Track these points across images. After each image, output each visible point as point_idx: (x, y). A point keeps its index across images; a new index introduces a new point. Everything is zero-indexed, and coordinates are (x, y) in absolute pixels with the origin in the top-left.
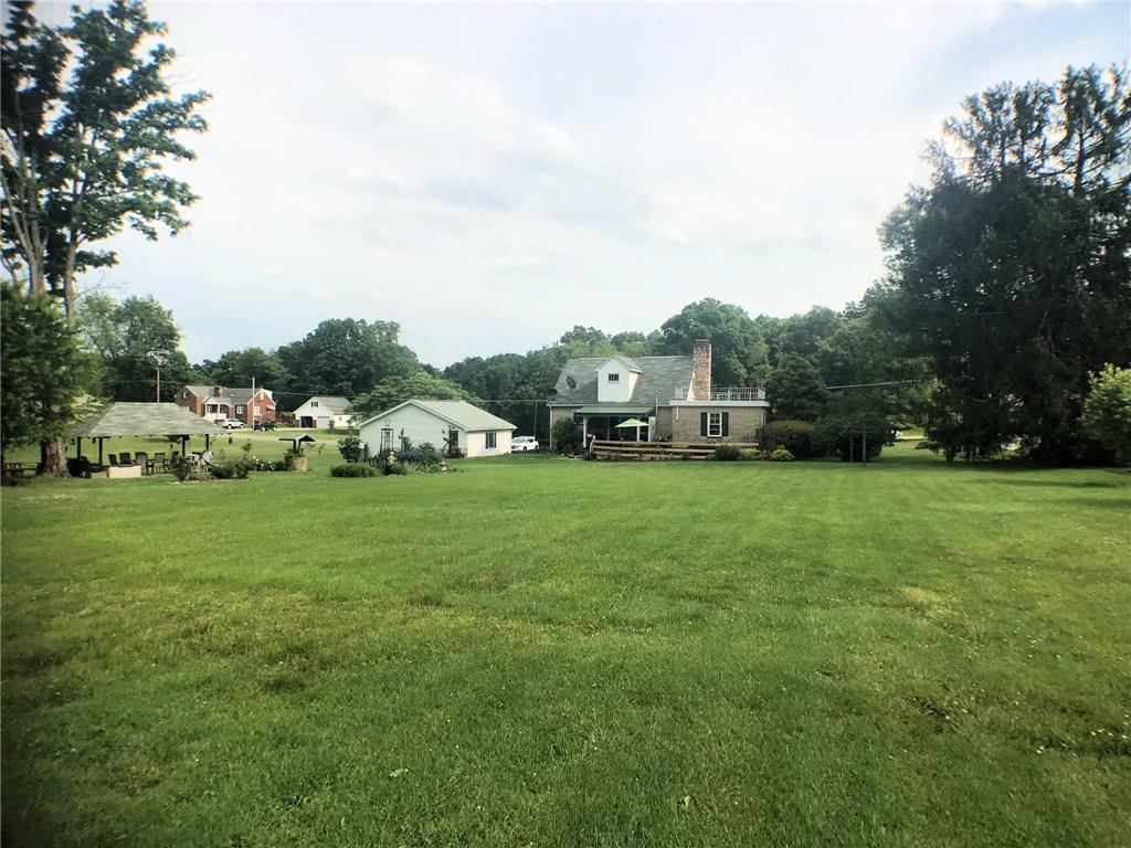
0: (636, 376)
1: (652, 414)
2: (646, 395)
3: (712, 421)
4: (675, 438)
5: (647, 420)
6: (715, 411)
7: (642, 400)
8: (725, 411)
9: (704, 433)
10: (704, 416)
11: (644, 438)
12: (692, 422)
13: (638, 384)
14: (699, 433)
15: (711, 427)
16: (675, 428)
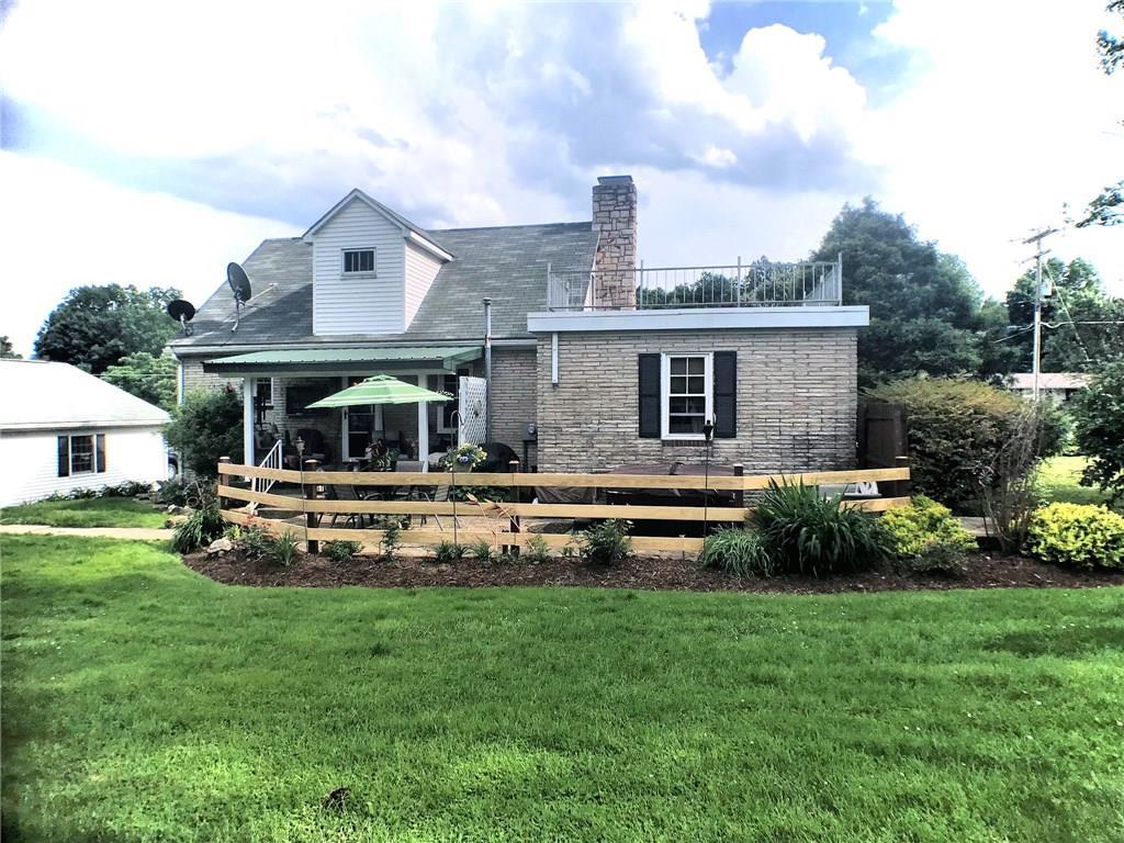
0: (438, 267)
1: (475, 367)
2: (460, 318)
3: (677, 385)
4: (547, 448)
5: (451, 385)
6: (688, 349)
7: (446, 328)
8: (726, 346)
9: (649, 428)
10: (649, 365)
11: (441, 443)
12: (605, 388)
13: (440, 287)
14: (631, 426)
15: (675, 404)
16: (548, 412)
